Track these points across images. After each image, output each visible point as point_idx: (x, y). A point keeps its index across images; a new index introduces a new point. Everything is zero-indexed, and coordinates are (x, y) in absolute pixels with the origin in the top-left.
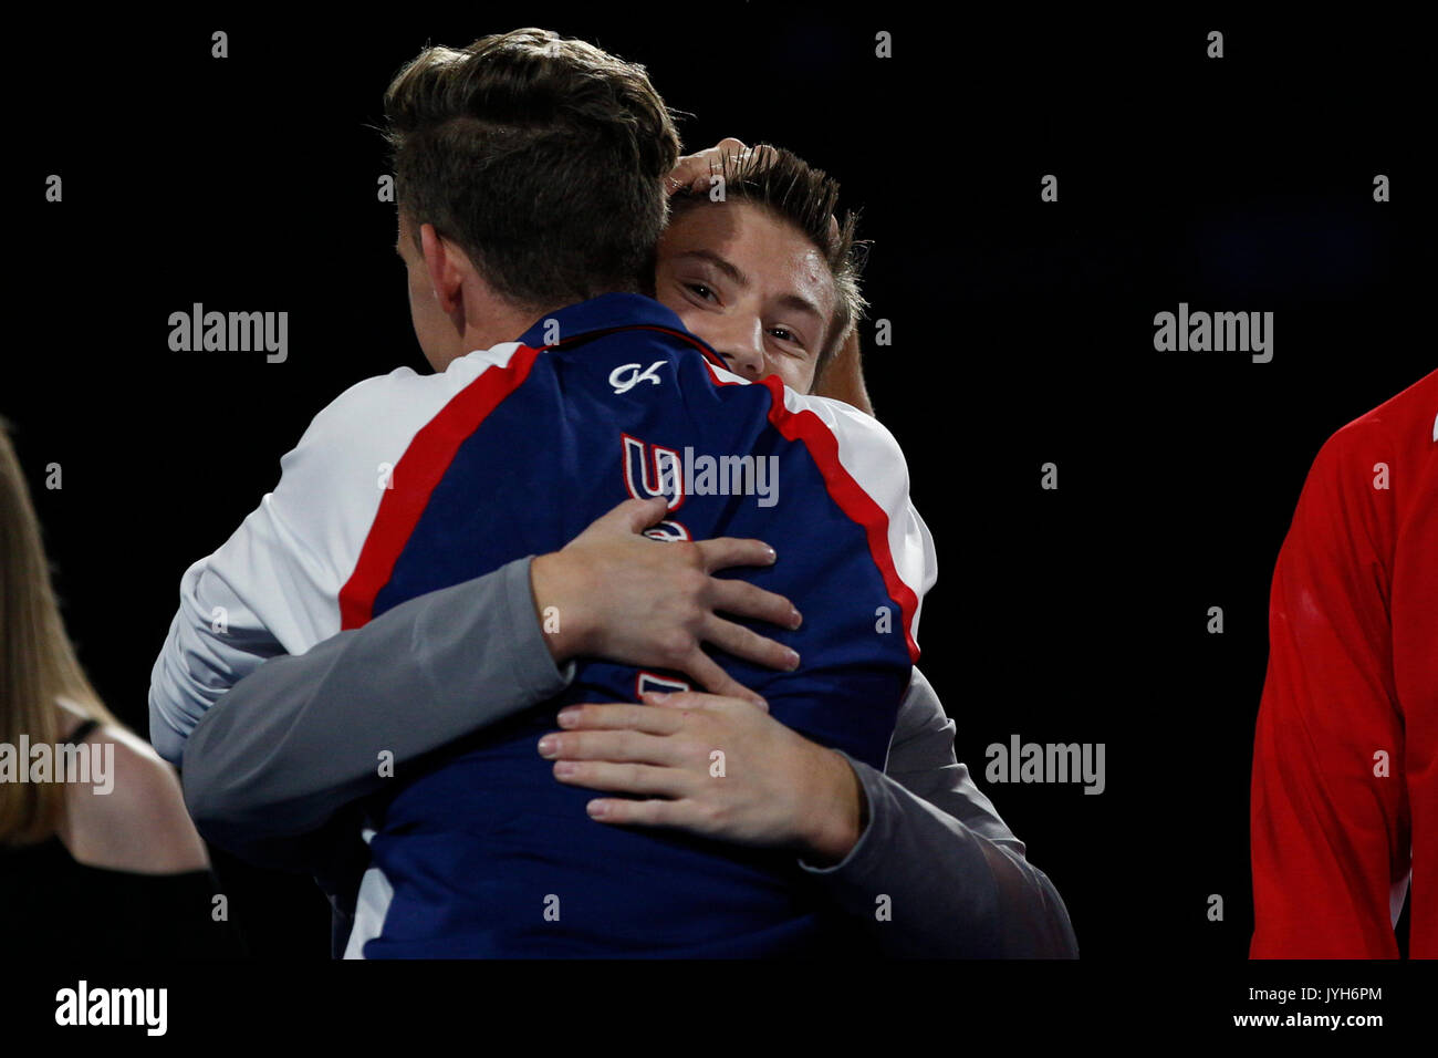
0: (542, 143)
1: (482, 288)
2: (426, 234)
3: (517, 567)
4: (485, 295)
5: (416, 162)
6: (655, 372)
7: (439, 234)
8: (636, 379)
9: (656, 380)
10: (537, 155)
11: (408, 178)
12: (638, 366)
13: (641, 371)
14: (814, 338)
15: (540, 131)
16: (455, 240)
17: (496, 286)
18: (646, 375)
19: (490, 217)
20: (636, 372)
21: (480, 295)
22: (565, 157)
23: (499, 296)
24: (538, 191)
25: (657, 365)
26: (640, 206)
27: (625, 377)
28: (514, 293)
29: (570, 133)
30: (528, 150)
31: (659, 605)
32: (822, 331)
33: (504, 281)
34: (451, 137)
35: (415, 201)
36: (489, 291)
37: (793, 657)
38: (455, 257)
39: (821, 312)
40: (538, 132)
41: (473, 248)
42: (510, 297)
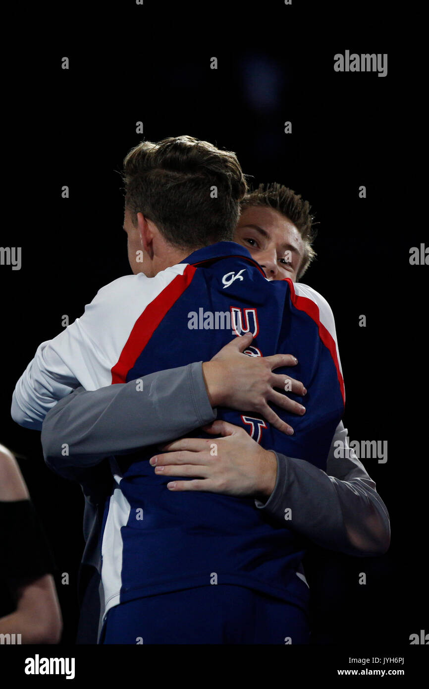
0: (191, 180)
1: (162, 240)
2: (140, 217)
3: (196, 365)
4: (164, 243)
5: (137, 187)
6: (241, 275)
7: (145, 217)
8: (233, 279)
9: (242, 278)
10: (189, 185)
11: (132, 195)
12: (234, 273)
13: (235, 275)
14: (296, 264)
15: (191, 176)
16: (151, 220)
17: (169, 239)
18: (238, 276)
19: (167, 210)
20: (233, 276)
21: (161, 243)
22: (201, 187)
23: (170, 244)
24: (188, 201)
25: (241, 271)
26: (230, 210)
27: (228, 279)
28: (177, 242)
29: (203, 177)
30: (185, 182)
31: (253, 385)
32: (300, 261)
33: (172, 237)
34: (152, 177)
35: (134, 204)
36: (165, 241)
37: (303, 409)
38: (152, 227)
39: (300, 252)
40: (190, 176)
41: (159, 223)
42: (175, 244)
